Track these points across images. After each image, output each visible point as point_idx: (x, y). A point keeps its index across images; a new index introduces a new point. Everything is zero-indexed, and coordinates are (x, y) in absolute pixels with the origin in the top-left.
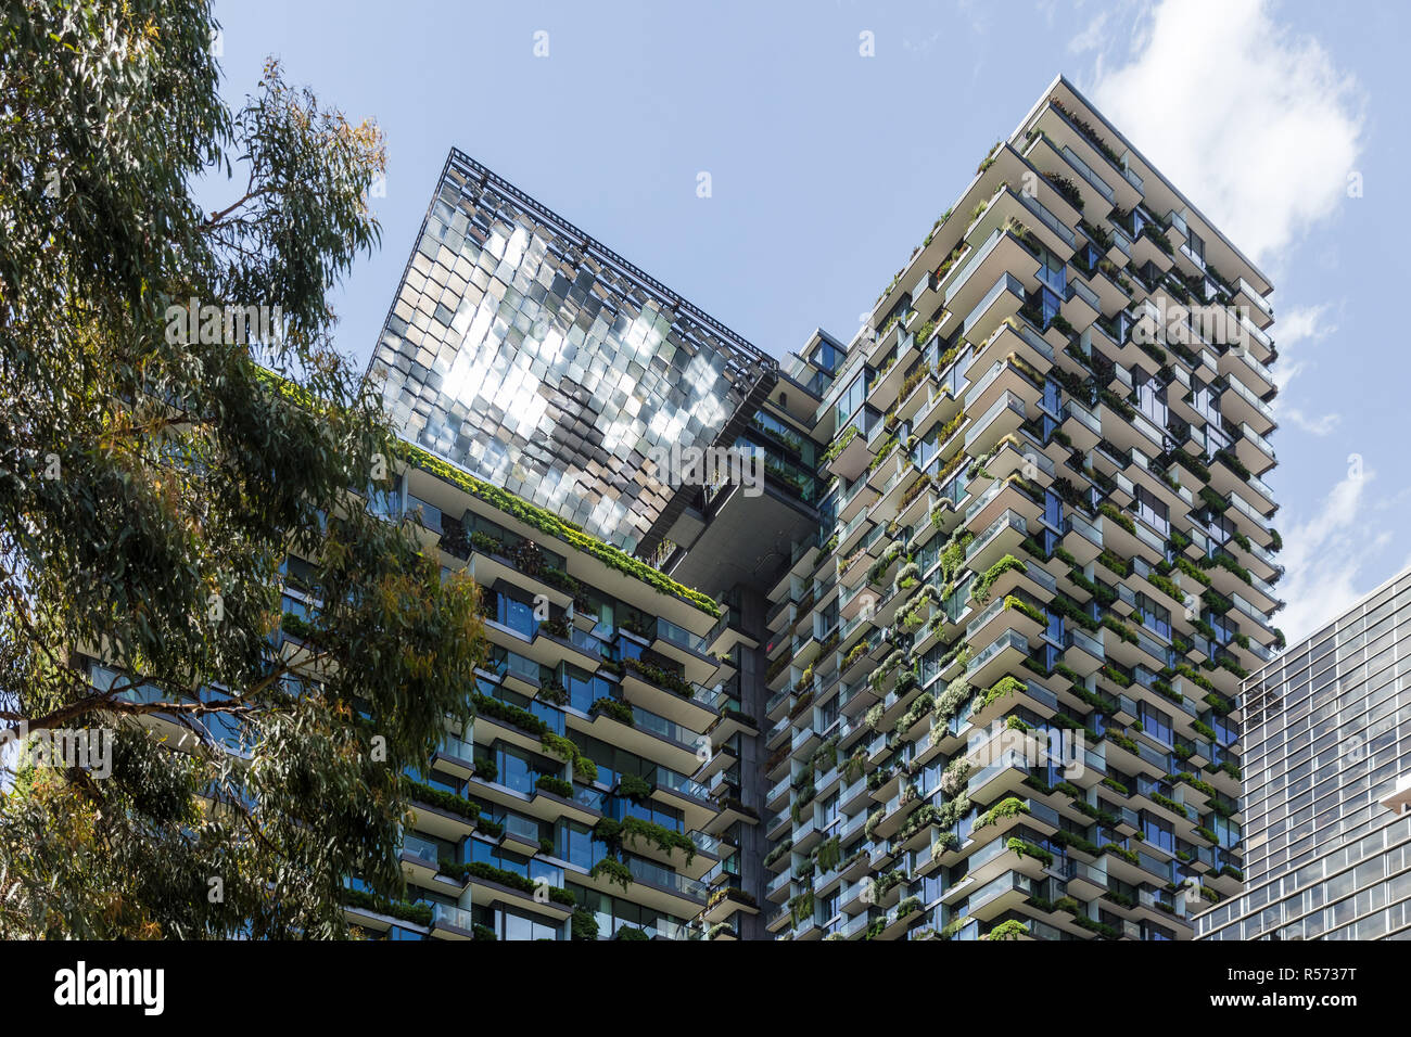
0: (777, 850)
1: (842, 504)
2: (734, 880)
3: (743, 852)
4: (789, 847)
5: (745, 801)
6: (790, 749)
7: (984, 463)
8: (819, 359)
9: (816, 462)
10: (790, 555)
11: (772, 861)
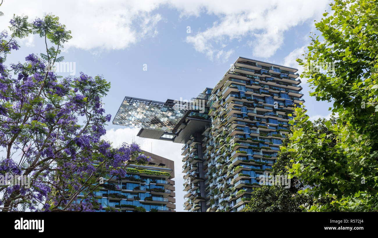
0: (207, 188)
1: (212, 121)
2: (199, 194)
3: (201, 187)
4: (209, 188)
5: (200, 177)
6: (208, 167)
7: (230, 125)
8: (207, 93)
9: (208, 111)
10: (205, 128)
11: (206, 190)
